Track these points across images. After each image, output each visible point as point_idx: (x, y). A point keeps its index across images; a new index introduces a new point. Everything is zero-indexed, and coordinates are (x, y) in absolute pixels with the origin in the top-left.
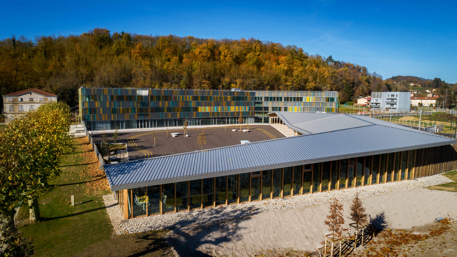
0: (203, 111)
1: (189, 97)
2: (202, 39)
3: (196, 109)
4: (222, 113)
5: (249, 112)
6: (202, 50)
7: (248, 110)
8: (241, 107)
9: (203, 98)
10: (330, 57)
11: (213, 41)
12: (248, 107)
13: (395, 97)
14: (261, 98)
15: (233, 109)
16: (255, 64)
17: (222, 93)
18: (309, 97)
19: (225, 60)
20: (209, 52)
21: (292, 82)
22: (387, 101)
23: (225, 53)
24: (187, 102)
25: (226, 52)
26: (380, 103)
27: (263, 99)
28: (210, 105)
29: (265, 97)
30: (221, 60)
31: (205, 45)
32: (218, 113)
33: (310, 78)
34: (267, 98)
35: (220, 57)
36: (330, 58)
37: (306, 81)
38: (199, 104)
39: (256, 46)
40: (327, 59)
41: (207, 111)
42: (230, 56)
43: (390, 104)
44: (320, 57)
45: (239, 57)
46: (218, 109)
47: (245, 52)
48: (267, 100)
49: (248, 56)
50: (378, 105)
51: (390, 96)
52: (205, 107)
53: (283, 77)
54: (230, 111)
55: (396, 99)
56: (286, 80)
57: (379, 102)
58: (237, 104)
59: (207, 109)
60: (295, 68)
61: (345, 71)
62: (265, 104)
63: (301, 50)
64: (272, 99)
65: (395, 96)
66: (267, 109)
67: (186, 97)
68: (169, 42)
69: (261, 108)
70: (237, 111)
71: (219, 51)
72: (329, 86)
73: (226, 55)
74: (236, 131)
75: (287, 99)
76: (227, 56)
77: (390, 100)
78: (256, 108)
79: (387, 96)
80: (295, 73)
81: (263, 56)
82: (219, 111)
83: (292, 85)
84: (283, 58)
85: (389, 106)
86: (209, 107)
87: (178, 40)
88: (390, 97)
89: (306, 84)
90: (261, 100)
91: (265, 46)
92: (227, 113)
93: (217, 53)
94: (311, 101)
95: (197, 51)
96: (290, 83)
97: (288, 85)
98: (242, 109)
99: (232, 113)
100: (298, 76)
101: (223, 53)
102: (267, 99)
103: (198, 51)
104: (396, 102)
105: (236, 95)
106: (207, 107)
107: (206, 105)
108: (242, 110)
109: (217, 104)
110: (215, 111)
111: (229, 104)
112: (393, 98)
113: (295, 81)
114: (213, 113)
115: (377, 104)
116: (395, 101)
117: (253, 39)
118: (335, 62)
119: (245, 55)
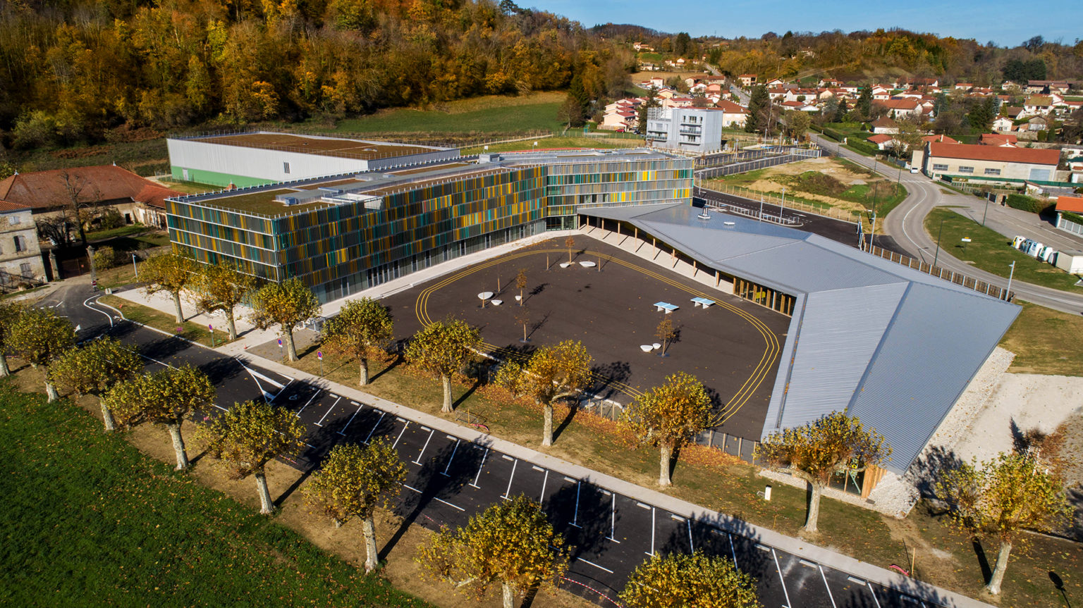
0: (470, 225)
3: (459, 221)
4: (500, 221)
5: (539, 211)
7: (538, 207)
8: (527, 202)
12: (538, 200)
13: (698, 122)
14: (560, 178)
15: (515, 209)
16: (356, 23)
21: (457, 74)
22: (682, 128)
24: (445, 211)
26: (666, 133)
27: (563, 179)
28: (480, 210)
29: (566, 176)
32: (494, 222)
33: (491, 61)
34: (571, 177)
37: (484, 68)
38: (464, 211)
40: (503, 3)
41: (477, 223)
43: (689, 136)
46: (493, 215)
48: (571, 182)
50: (663, 135)
51: (687, 118)
52: (473, 215)
53: (436, 62)
54: (512, 214)
55: (700, 126)
56: (443, 69)
57: (664, 130)
58: (522, 198)
59: (477, 219)
60: (450, 33)
61: (554, 39)
62: (565, 192)
64: (580, 179)
65: (698, 119)
66: (569, 199)
69: (558, 200)
70: (522, 211)
72: (527, 77)
77: (687, 128)
78: (549, 201)
79: (682, 118)
80: (459, 48)
82: (496, 218)
83: (457, 80)
85: (686, 139)
86: (480, 213)
88: (687, 122)
89: (484, 76)
90: (559, 183)
92: (507, 220)
96: (454, 77)
97: (448, 82)
98: (529, 206)
99: (515, 218)
100: (465, 57)
102: (570, 179)
104: (700, 132)
105: (520, 179)
106: (476, 215)
107: (474, 211)
108: (529, 209)
109: (492, 204)
110: (489, 220)
111: (509, 201)
112: (692, 123)
113: (463, 71)
114: (486, 225)
115: (660, 133)
116: (698, 129)
118: (522, 12)
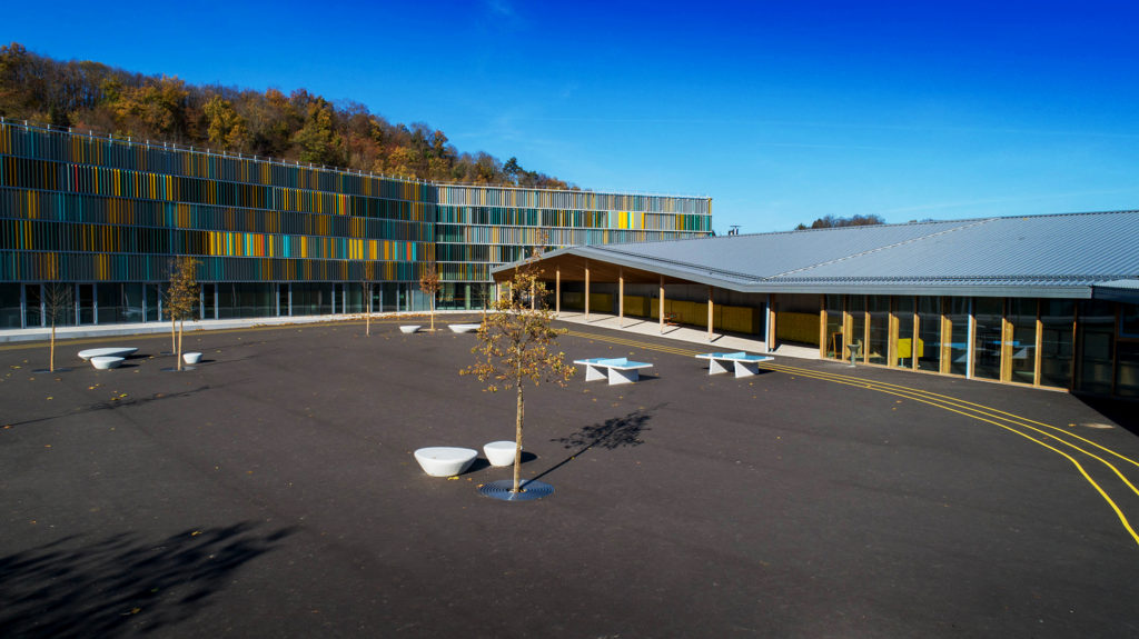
0: (230, 253)
1: (159, 180)
2: (139, 76)
3: (196, 243)
4: (315, 264)
5: (416, 267)
6: (141, 106)
7: (413, 258)
8: (387, 243)
9: (227, 193)
10: (513, 162)
11: (177, 86)
12: (414, 245)
14: (461, 210)
15: (356, 250)
17: (315, 181)
18: (625, 212)
19: (225, 141)
20: (169, 114)
23: (222, 119)
24: (150, 207)
25: (226, 116)
27: (469, 214)
28: (260, 229)
29: (474, 209)
30: (211, 139)
31: (150, 91)
32: (299, 263)
34: (483, 211)
35: (206, 133)
36: (512, 165)
38: (211, 221)
39: (316, 114)
40: (507, 166)
41: (249, 253)
42: (241, 132)
44: (490, 158)
45: (269, 138)
46: (295, 247)
47: (284, 126)
48: (483, 219)
49: (298, 136)
52: (239, 235)
54: (348, 257)
58: (375, 232)
59: (251, 245)
62: (473, 237)
63: (441, 138)
64: (500, 217)
66: (481, 252)
67: (144, 181)
68: (11, 66)
69: (458, 252)
70: (374, 257)
71: (200, 115)
73: (227, 125)
74: (417, 331)
75: (551, 218)
76: (229, 131)
78: (440, 252)
81: (340, 142)
82: (304, 255)
84: (400, 151)
86: (259, 237)
87: (44, 67)
90: (460, 220)
91: (345, 115)
92: (334, 267)
93: (194, 119)
94: (632, 228)
95: (123, 107)
98: (393, 252)
99: (356, 267)
101: (216, 121)
102: (481, 215)
103: (127, 106)
105: (368, 193)
106: (249, 237)
107: (241, 227)
108: (391, 257)
109: (293, 224)
110: (286, 255)
111: (341, 229)
114: (277, 263)
117: (306, 93)
118: (529, 174)
119: (286, 134)
